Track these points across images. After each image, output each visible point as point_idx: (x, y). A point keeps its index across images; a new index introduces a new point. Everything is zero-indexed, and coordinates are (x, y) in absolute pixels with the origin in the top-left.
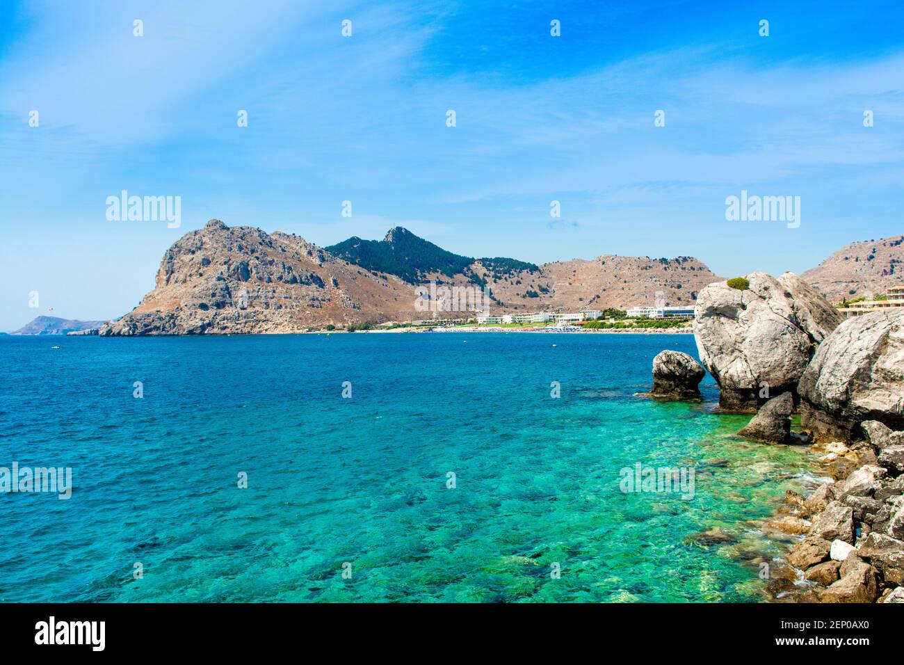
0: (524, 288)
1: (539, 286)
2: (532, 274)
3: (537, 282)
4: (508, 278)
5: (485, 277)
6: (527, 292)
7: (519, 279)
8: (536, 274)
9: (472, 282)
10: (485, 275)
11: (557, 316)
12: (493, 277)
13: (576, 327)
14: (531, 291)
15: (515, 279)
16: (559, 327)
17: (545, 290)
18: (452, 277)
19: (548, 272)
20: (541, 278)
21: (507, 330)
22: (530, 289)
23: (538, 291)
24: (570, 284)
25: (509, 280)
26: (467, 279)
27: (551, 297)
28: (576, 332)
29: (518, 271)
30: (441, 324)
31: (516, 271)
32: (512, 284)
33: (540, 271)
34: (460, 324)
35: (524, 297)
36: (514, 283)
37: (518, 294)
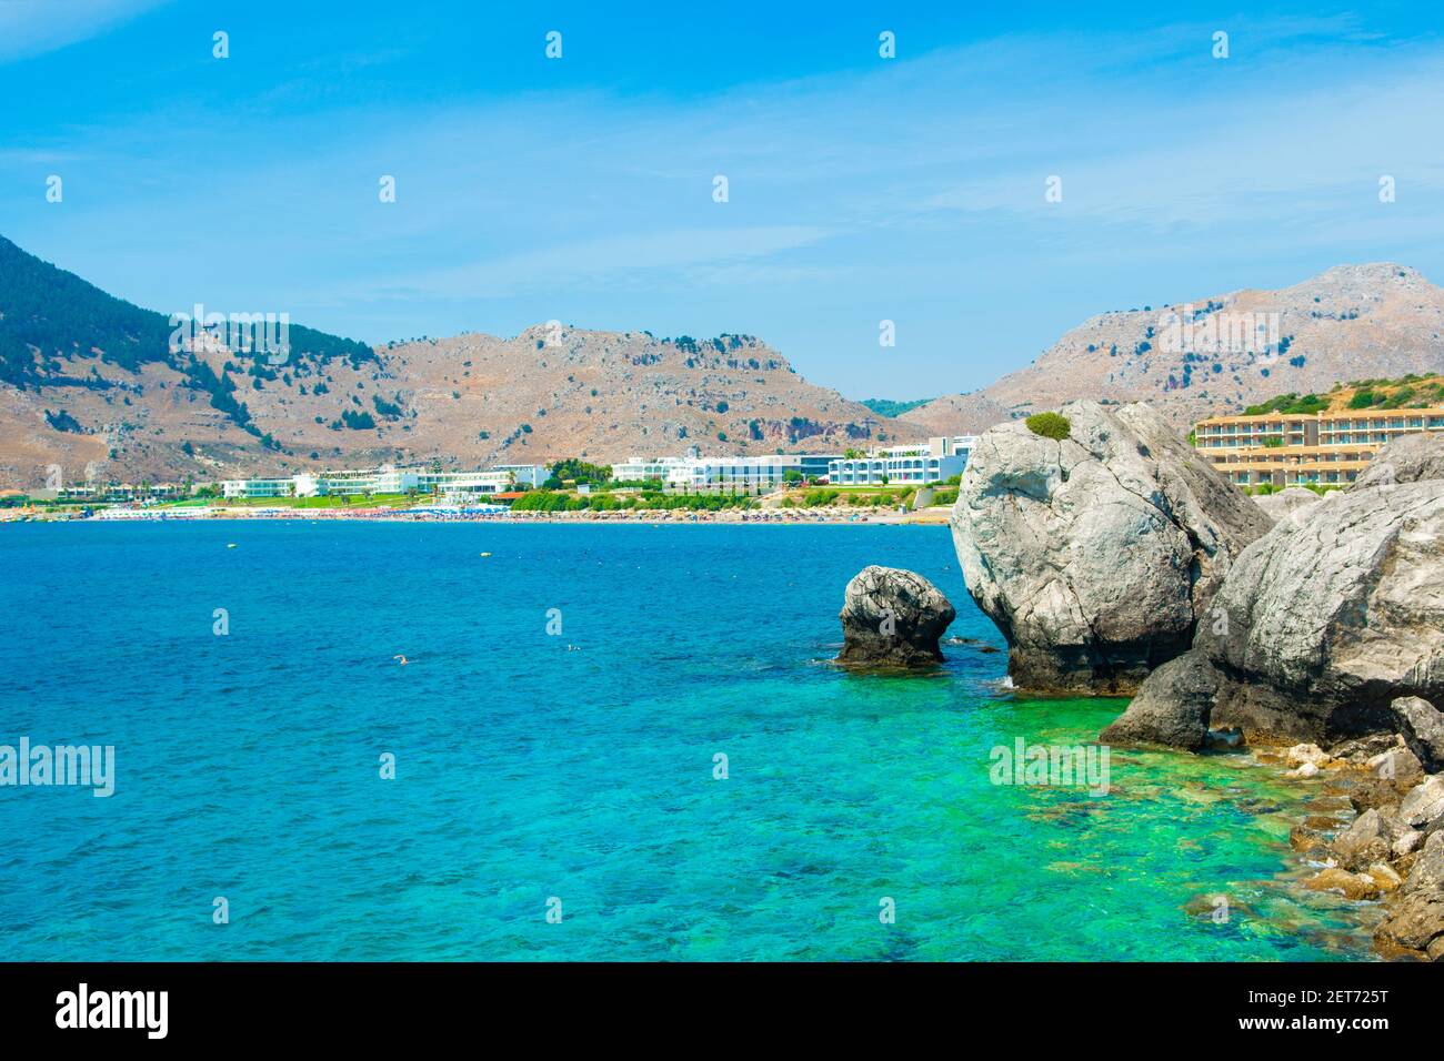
0: (335, 405)
1: (376, 399)
2: (356, 368)
3: (371, 389)
4: (292, 377)
5: (231, 375)
6: (345, 415)
7: (324, 380)
8: (368, 368)
9: (194, 386)
10: (229, 367)
11: (439, 479)
12: (251, 374)
13: (492, 507)
14: (354, 413)
15: (313, 380)
16: (447, 506)
17: (391, 411)
18: (136, 371)
19: (399, 364)
20: (380, 380)
21: (310, 513)
22: (352, 407)
23: (373, 412)
24: (457, 396)
25: (296, 382)
26: (179, 377)
27: (407, 428)
28: (495, 520)
29: (319, 358)
30: (123, 499)
31: (313, 360)
32: (303, 392)
33: (377, 360)
34: (173, 499)
35: (336, 426)
36: (310, 391)
37: (319, 420)
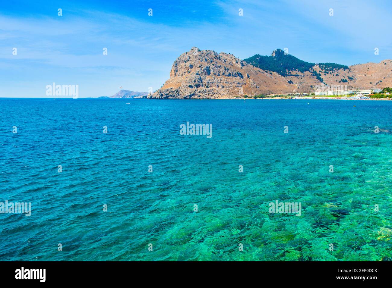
0: (340, 78)
1: (348, 76)
2: (344, 71)
3: (347, 75)
4: (332, 73)
5: (320, 73)
6: (342, 80)
7: (338, 73)
8: (347, 70)
9: (313, 75)
10: (320, 71)
11: (357, 92)
12: (324, 72)
13: (367, 97)
14: (343, 79)
15: (336, 73)
16: (358, 97)
17: (351, 79)
18: (303, 73)
19: (353, 69)
20: (349, 73)
21: (330, 98)
22: (343, 78)
23: (347, 79)
24: (365, 75)
25: (332, 74)
26: (311, 74)
27: (354, 82)
28: (367, 100)
29: (337, 69)
30: (297, 95)
31: (336, 69)
32: (334, 76)
33: (349, 69)
34: (306, 95)
35: (340, 82)
36: (335, 75)
37: (336, 81)
